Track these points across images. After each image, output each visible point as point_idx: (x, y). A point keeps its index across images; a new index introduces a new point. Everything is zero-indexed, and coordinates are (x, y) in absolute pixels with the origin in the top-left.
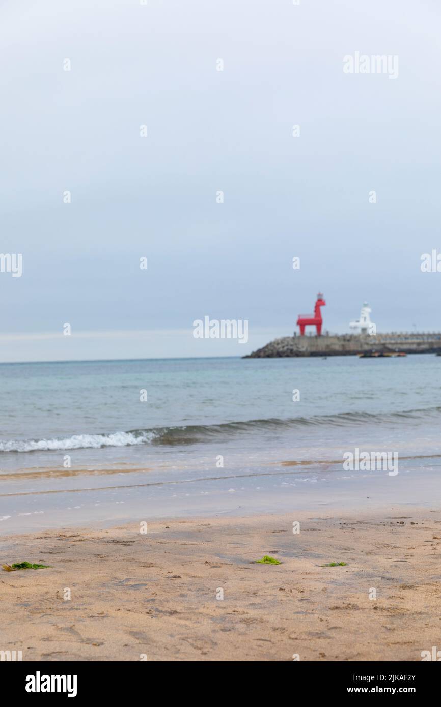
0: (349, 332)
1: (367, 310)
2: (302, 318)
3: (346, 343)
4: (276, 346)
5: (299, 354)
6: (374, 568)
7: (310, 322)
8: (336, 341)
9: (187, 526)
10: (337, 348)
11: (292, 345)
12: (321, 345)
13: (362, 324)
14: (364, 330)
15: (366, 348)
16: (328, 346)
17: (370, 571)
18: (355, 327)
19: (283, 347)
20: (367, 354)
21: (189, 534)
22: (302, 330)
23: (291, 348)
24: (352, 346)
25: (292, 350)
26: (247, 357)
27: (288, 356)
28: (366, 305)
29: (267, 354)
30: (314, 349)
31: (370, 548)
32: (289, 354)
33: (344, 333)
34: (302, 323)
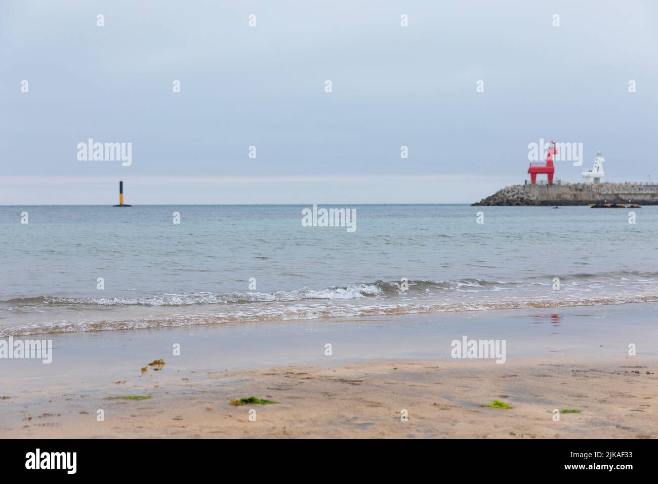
0: (582, 181)
1: (601, 159)
2: (533, 166)
3: (578, 192)
4: (506, 194)
5: (529, 203)
6: (608, 416)
7: (541, 171)
8: (567, 190)
9: (415, 368)
10: (569, 197)
11: (522, 194)
12: (553, 194)
13: (595, 173)
14: (597, 179)
15: (598, 198)
16: (559, 195)
17: (604, 418)
18: (588, 177)
19: (514, 196)
20: (599, 204)
21: (417, 376)
22: (533, 178)
23: (522, 196)
24: (584, 196)
25: (522, 199)
26: (476, 204)
27: (518, 205)
28: (599, 155)
29: (497, 201)
30: (545, 199)
31: (603, 396)
32: (520, 202)
33: (576, 183)
34: (534, 172)
